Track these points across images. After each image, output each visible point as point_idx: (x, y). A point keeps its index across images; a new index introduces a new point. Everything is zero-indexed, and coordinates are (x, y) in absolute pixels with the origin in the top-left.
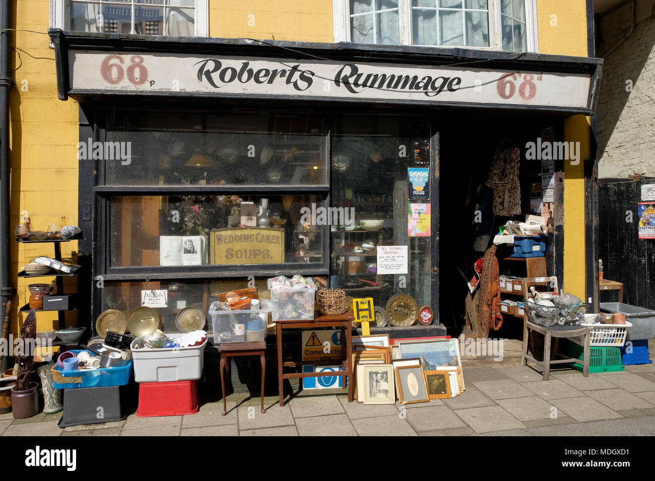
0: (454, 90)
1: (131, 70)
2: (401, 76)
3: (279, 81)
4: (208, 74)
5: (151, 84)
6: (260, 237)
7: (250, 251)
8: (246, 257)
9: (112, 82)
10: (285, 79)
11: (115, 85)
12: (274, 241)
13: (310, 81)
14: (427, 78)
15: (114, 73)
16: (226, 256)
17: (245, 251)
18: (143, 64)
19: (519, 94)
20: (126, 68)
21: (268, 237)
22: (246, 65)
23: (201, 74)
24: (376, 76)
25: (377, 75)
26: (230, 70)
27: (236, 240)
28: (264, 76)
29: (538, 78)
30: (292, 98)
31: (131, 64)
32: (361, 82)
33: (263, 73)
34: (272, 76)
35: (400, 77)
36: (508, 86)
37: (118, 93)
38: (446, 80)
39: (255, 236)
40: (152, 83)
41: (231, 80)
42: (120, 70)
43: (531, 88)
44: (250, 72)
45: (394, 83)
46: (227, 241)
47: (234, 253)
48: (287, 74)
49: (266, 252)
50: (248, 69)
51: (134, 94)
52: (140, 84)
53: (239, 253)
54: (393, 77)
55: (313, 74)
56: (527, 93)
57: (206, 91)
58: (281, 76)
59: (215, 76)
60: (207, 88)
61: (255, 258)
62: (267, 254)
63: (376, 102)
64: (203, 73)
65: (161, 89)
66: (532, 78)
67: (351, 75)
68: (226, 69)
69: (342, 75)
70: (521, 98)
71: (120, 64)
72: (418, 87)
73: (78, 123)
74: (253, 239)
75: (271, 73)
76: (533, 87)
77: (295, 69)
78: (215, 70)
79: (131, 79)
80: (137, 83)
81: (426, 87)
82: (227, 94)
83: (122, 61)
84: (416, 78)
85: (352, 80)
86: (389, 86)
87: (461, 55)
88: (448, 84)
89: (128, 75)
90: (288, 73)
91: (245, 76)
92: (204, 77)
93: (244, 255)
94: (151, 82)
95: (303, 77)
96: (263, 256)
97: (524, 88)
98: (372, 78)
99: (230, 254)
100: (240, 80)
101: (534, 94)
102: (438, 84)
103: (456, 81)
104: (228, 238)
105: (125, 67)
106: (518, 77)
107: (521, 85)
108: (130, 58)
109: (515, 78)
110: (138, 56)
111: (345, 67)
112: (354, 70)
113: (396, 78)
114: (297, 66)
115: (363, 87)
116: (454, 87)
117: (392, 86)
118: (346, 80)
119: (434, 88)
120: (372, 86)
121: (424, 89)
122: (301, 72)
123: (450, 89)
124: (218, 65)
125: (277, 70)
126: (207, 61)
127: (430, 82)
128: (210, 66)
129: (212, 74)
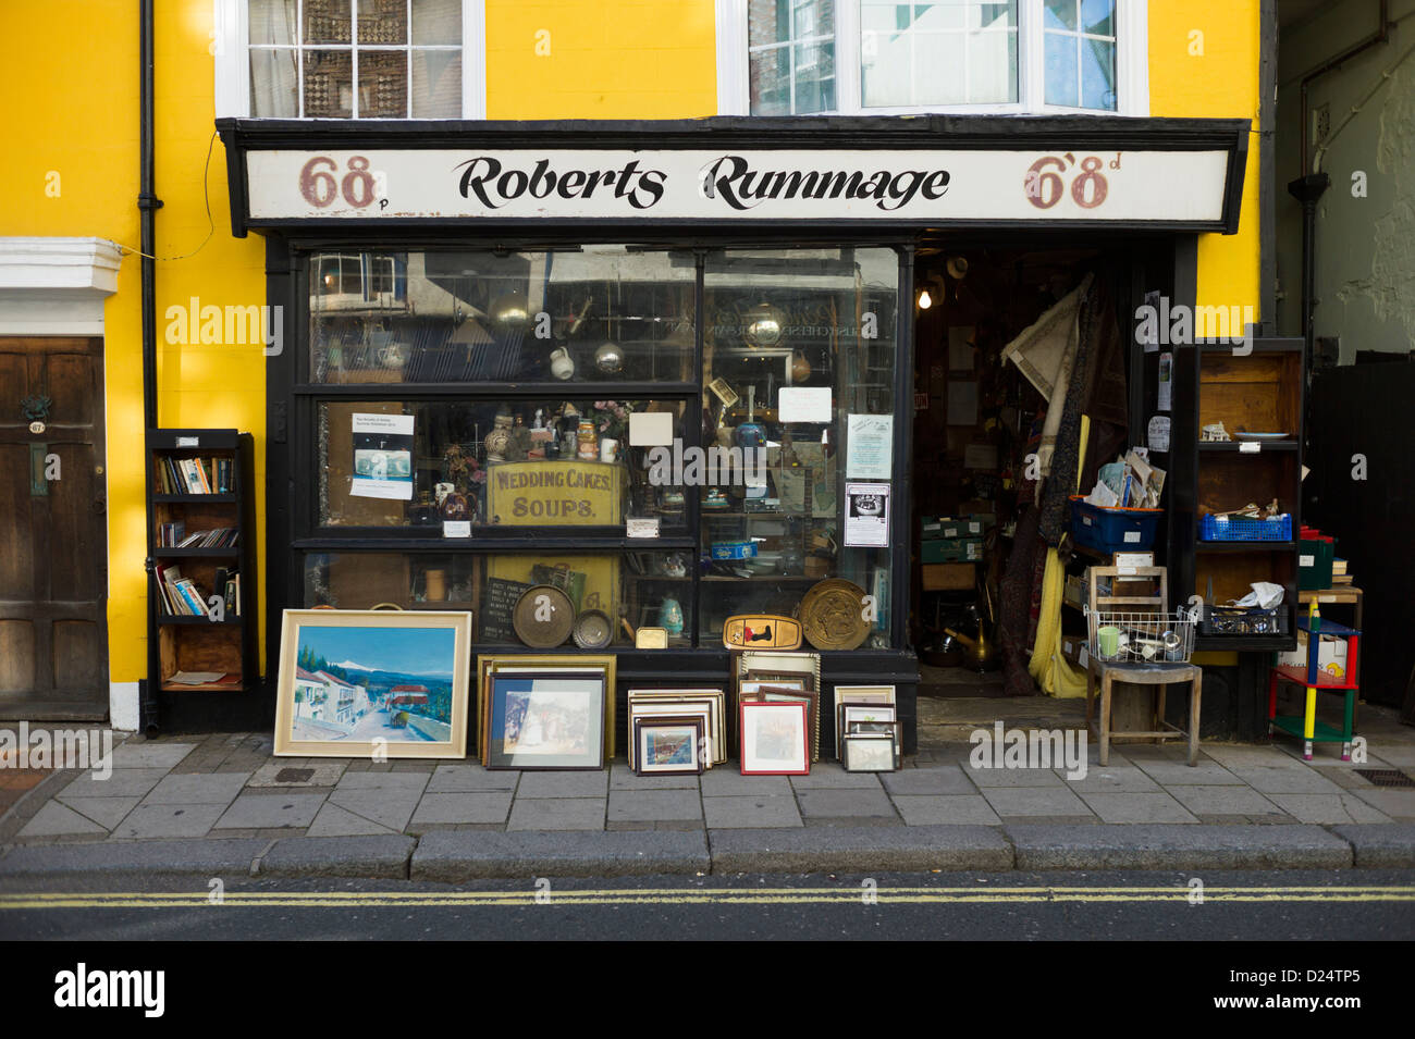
0: (935, 197)
1: (348, 182)
2: (831, 173)
3: (603, 192)
4: (478, 184)
5: (383, 206)
6: (574, 479)
7: (557, 502)
8: (549, 513)
9: (318, 204)
10: (613, 187)
11: (322, 210)
12: (599, 485)
13: (657, 191)
14: (881, 176)
15: (321, 188)
16: (515, 512)
17: (548, 503)
18: (368, 171)
19: (1072, 198)
20: (341, 178)
21: (588, 477)
22: (543, 165)
23: (467, 184)
24: (782, 176)
25: (784, 174)
26: (515, 175)
27: (531, 482)
28: (576, 184)
29: (1111, 163)
30: (627, 222)
31: (348, 171)
33: (574, 179)
34: (589, 183)
35: (828, 176)
36: (1047, 185)
37: (328, 223)
38: (918, 177)
39: (565, 476)
40: (384, 203)
41: (519, 193)
42: (332, 184)
43: (1097, 185)
44: (551, 177)
45: (817, 185)
46: (515, 484)
47: (528, 505)
48: (616, 180)
49: (586, 505)
50: (546, 172)
51: (354, 225)
52: (364, 206)
53: (537, 506)
54: (814, 176)
55: (663, 177)
56: (1089, 195)
57: (474, 215)
58: (606, 184)
59: (491, 188)
60: (477, 209)
61: (564, 514)
62: (586, 508)
64: (470, 183)
65: (400, 214)
66: (1099, 164)
67: (735, 176)
69: (718, 177)
70: (1076, 206)
71: (330, 172)
72: (863, 194)
73: (264, 270)
74: (562, 481)
75: (588, 178)
76: (1101, 186)
77: (631, 168)
78: (489, 177)
79: (350, 199)
80: (362, 202)
81: (878, 193)
82: (511, 219)
83: (333, 164)
84: (858, 175)
85: (735, 186)
86: (806, 194)
87: (947, 127)
88: (924, 183)
89: (344, 190)
90: (618, 177)
91: (542, 185)
92: (470, 189)
93: (545, 512)
94: (381, 202)
95: (645, 184)
96: (580, 513)
97: (1082, 186)
98: (774, 179)
99: (520, 507)
100: (533, 192)
101: (1104, 196)
102: (903, 186)
103: (940, 177)
104: (518, 478)
105: (339, 177)
106: (1067, 163)
107: (1076, 181)
108: (346, 161)
109: (1062, 167)
110: (360, 158)
111: (722, 160)
112: (741, 165)
113: (820, 178)
114: (636, 163)
115: (758, 197)
116: (935, 190)
117: (813, 193)
118: (724, 186)
119: (895, 194)
120: (774, 194)
121: (876, 197)
122: (640, 175)
123: (929, 195)
124: (495, 166)
125: (598, 173)
126: (476, 160)
127: (887, 183)
128: (482, 170)
129: (484, 184)
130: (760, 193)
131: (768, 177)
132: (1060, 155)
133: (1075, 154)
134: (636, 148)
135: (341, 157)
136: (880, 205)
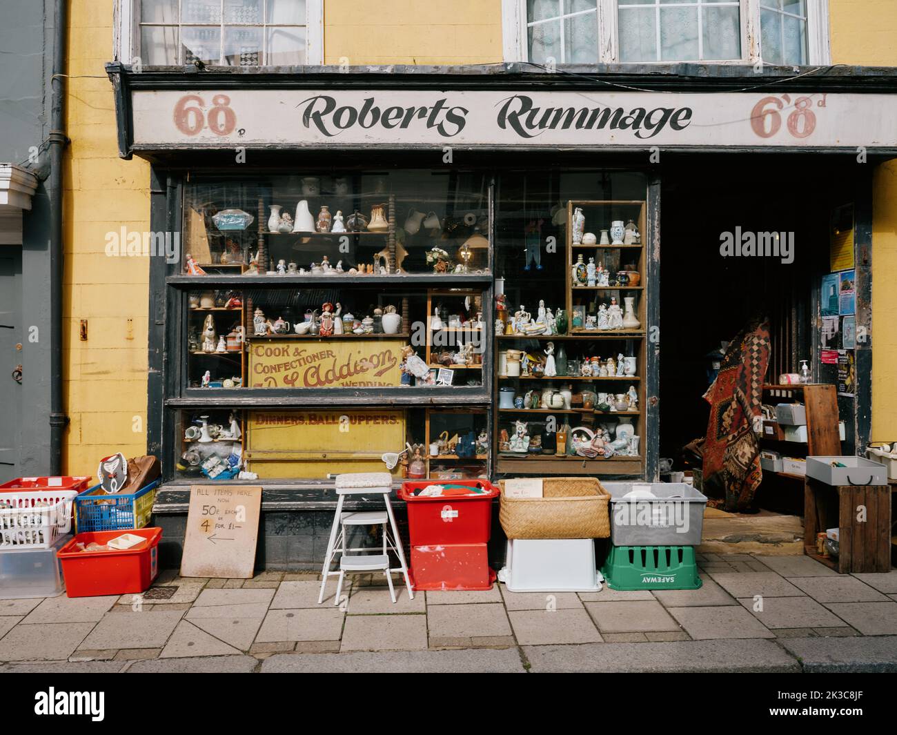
0: (681, 128)
1: (213, 115)
2: (598, 109)
3: (417, 123)
5: (241, 134)
9: (189, 132)
10: (425, 120)
11: (194, 137)
13: (461, 122)
14: (638, 112)
15: (192, 120)
18: (230, 106)
19: (788, 130)
20: (207, 112)
22: (369, 102)
23: (308, 118)
24: (560, 111)
25: (561, 110)
28: (396, 118)
29: (819, 102)
30: (435, 148)
31: (213, 106)
32: (536, 121)
33: (394, 113)
35: (596, 111)
36: (769, 120)
37: (197, 148)
38: (667, 112)
40: (242, 132)
42: (200, 117)
43: (807, 119)
44: (376, 112)
45: (587, 119)
48: (428, 114)
51: (219, 148)
52: (226, 134)
54: (585, 111)
55: (466, 112)
56: (801, 128)
57: (314, 142)
58: (419, 117)
60: (317, 137)
63: (560, 149)
64: (311, 116)
65: (254, 140)
66: (809, 103)
67: (522, 112)
68: (342, 110)
69: (509, 112)
70: (790, 135)
71: (199, 107)
72: (624, 126)
73: (149, 191)
75: (405, 112)
76: (811, 118)
77: (439, 105)
78: (327, 111)
79: (214, 127)
80: (222, 132)
81: (636, 125)
82: (344, 145)
83: (201, 103)
84: (620, 111)
85: (523, 119)
86: (579, 125)
87: (691, 73)
88: (671, 118)
89: (209, 121)
94: (240, 131)
95: (451, 117)
97: (796, 120)
98: (554, 114)
100: (361, 123)
101: (813, 128)
102: (655, 120)
103: (684, 113)
105: (205, 111)
106: (785, 103)
107: (790, 116)
108: (212, 99)
109: (780, 105)
110: (223, 96)
111: (512, 100)
112: (527, 103)
113: (590, 113)
114: (443, 101)
115: (540, 128)
116: (681, 123)
117: (585, 124)
118: (514, 119)
119: (649, 126)
120: (553, 126)
121: (634, 128)
122: (448, 110)
123: (675, 126)
124: (331, 103)
125: (413, 108)
126: (316, 98)
127: (642, 117)
128: (321, 106)
129: (322, 118)
130: (542, 124)
131: (549, 112)
132: (779, 96)
133: (790, 95)
134: (444, 89)
135: (208, 96)
136: (637, 134)
